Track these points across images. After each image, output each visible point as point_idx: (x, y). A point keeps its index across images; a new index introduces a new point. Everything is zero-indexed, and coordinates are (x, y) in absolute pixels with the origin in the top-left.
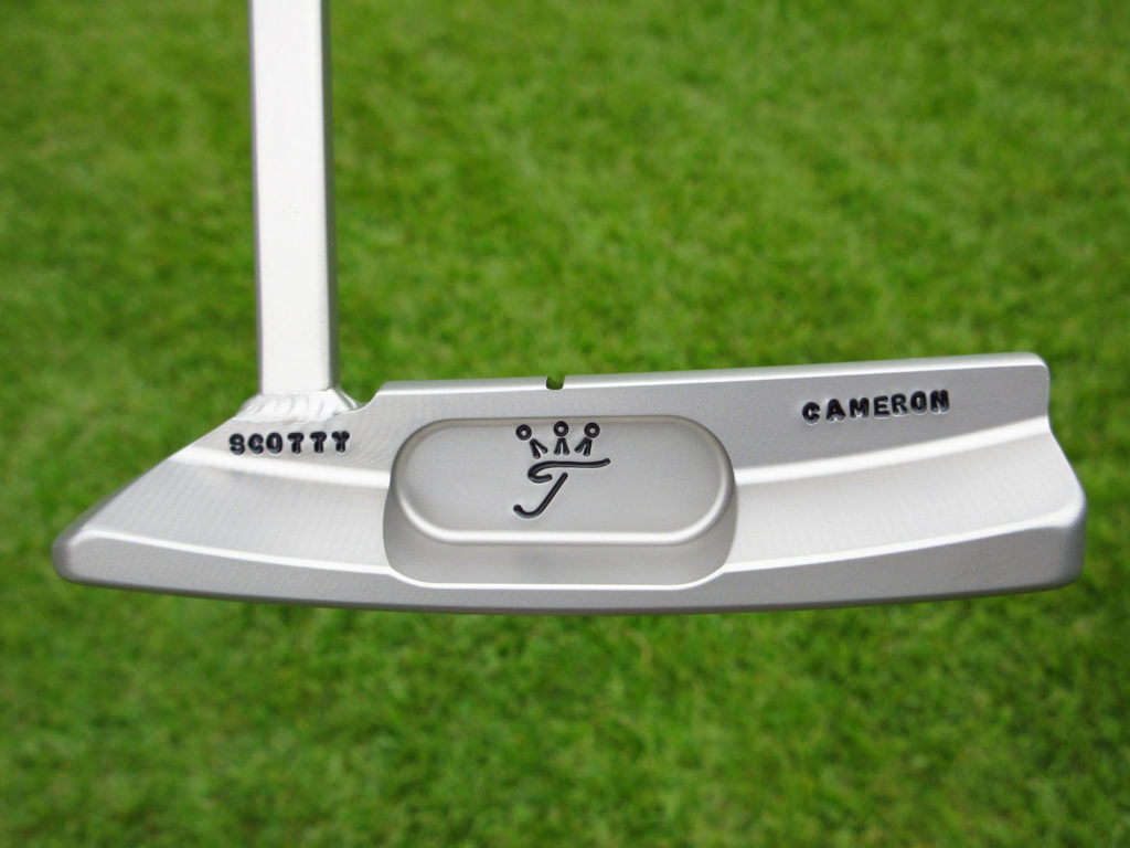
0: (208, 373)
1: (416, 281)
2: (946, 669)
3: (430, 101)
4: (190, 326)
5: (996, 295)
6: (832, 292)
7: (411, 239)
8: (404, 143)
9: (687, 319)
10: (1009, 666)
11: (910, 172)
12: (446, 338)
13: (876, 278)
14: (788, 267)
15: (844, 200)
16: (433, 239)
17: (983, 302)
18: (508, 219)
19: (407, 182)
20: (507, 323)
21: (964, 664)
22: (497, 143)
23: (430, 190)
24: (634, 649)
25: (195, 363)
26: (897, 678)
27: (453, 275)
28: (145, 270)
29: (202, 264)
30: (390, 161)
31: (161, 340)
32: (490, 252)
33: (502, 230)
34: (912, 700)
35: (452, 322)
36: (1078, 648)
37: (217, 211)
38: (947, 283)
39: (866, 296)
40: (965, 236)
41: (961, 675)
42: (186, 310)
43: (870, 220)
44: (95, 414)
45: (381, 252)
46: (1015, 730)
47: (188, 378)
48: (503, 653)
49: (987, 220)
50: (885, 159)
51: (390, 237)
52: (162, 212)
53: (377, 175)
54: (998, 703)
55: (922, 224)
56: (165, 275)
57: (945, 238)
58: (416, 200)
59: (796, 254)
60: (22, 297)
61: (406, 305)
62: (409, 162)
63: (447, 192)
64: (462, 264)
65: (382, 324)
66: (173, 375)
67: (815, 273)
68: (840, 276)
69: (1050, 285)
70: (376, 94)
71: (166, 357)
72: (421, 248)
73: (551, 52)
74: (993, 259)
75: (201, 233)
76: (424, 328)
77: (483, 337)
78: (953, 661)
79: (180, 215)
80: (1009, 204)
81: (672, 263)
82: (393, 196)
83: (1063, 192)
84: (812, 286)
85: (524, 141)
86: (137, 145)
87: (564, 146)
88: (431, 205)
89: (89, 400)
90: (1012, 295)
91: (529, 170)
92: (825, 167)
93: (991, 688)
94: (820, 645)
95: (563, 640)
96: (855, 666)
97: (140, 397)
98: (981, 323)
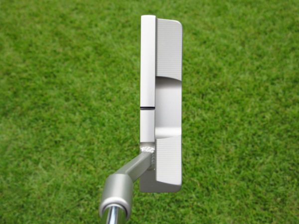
0: (41, 122)
1: (93, 84)
2: (277, 172)
3: (78, 28)
4: (29, 109)
5: (253, 64)
6: (211, 70)
7: (87, 72)
8: (75, 43)
11: (219, 32)
12: (109, 100)
13: (220, 64)
14: (196, 64)
15: (204, 42)
16: (93, 70)
17: (249, 66)
19: (81, 54)
20: (124, 93)
21: (281, 170)
22: (102, 39)
23: (88, 56)
26: (266, 177)
27: (104, 81)
28: (10, 93)
29: (26, 88)
30: (72, 48)
31: (22, 114)
32: (112, 72)
33: (113, 65)
34: (272, 183)
35: (109, 95)
37: (25, 71)
38: (239, 63)
39: (220, 69)
40: (240, 48)
41: (281, 172)
42: (27, 104)
43: (213, 47)
44: (9, 142)
45: (80, 76)
47: (34, 125)
49: (243, 44)
50: (211, 29)
52: (8, 73)
53: (70, 53)
54: (293, 178)
55: (228, 47)
56: (15, 94)
57: (234, 50)
58: (84, 59)
59: (197, 60)
61: (93, 92)
62: (79, 48)
64: (105, 77)
65: (89, 98)
66: (30, 125)
67: (204, 65)
68: (211, 65)
69: (265, 58)
70: (61, 28)
71: (25, 121)
72: (91, 74)
73: (109, 9)
74: (249, 54)
76: (101, 99)
78: (278, 169)
79: (13, 74)
80: (246, 38)
82: (77, 59)
83: (259, 33)
84: (204, 68)
85: (110, 37)
87: (122, 37)
88: (90, 60)
90: (257, 64)
93: (290, 175)
96: (253, 176)
97: (22, 134)
98: (251, 73)
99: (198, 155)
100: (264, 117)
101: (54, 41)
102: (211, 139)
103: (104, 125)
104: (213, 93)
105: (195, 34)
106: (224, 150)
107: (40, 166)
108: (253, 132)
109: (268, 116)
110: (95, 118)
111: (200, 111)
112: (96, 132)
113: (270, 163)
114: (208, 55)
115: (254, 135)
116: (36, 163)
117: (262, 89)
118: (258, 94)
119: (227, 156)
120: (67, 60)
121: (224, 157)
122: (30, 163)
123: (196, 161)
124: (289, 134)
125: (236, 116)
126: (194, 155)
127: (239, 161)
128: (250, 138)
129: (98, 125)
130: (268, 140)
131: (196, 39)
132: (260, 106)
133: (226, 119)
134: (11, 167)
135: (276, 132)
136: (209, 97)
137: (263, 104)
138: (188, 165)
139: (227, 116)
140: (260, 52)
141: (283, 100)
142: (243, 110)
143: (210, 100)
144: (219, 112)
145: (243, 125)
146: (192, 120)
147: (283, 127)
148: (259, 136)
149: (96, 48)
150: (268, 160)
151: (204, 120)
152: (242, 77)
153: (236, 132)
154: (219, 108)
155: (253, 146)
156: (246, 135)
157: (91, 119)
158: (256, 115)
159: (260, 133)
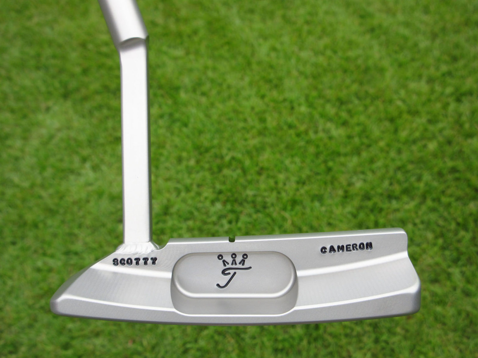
0: (105, 112)
1: (191, 70)
2: (415, 225)
4: (97, 92)
5: (437, 69)
6: (367, 70)
7: (188, 53)
8: (184, 13)
9: (305, 83)
10: (441, 222)
11: (400, 17)
12: (203, 94)
13: (386, 63)
14: (348, 59)
15: (372, 30)
16: (197, 53)
17: (432, 71)
18: (228, 43)
19: (186, 29)
20: (229, 87)
21: (422, 222)
22: (223, 11)
23: (195, 32)
24: (284, 219)
25: (100, 107)
27: (206, 68)
28: (78, 70)
29: (101, 66)
30: (178, 20)
31: (85, 99)
32: (221, 57)
33: (226, 48)
35: (206, 88)
36: (471, 214)
37: (107, 44)
38: (416, 64)
39: (381, 71)
40: (424, 43)
41: (421, 226)
42: (95, 86)
43: (383, 38)
44: (59, 130)
45: (176, 59)
46: (443, 248)
47: (97, 114)
48: (230, 222)
49: (434, 36)
50: (390, 12)
51: (179, 52)
52: (83, 45)
53: (173, 26)
54: (436, 238)
55: (406, 39)
56: (85, 71)
57: (416, 45)
58: (189, 36)
59: (351, 54)
60: (27, 83)
61: (187, 80)
62: (186, 21)
63: (202, 33)
64: (210, 63)
65: (177, 89)
66: (91, 113)
67: (360, 62)
68: (370, 63)
69: (461, 63)
71: (88, 105)
72: (192, 57)
74: (436, 53)
75: (100, 53)
76: (194, 90)
77: (219, 93)
78: (417, 221)
79: (90, 46)
80: (444, 30)
81: (299, 59)
82: (180, 35)
83: (467, 23)
84: (358, 67)
85: (235, 10)
86: (72, 18)
87: (252, 11)
88: (196, 39)
89: (56, 124)
90: (444, 68)
91: (237, 22)
92: (363, 16)
93: (434, 231)
94: (362, 215)
95: (255, 216)
97: (77, 122)
98: (431, 81)
99: (304, 183)
100: (425, 146)
101: (156, 8)
102: (330, 164)
103: (186, 125)
104: (356, 102)
105: (362, 17)
106: (344, 183)
107: (88, 165)
108: (399, 163)
109: (432, 146)
110: (177, 115)
111: (329, 125)
112: (172, 133)
113: (409, 211)
114: (371, 48)
115: (399, 168)
116: (84, 160)
117: (438, 105)
118: (428, 113)
119: (346, 192)
120: (165, 35)
121: (341, 192)
122: (76, 159)
123: (297, 190)
124: (457, 175)
125: (381, 139)
126: (298, 183)
127: (362, 200)
128: (391, 173)
129: (178, 124)
130: (419, 179)
131: (361, 24)
132: (426, 130)
133: (365, 141)
134: (52, 160)
135: (436, 170)
136: (350, 106)
137: (431, 128)
138: (283, 194)
139: (367, 137)
140: (456, 52)
141: (467, 126)
142: (396, 131)
143: (349, 112)
144: (357, 129)
145: (388, 152)
146: (312, 135)
147: (450, 164)
148: (407, 172)
149: (210, 23)
150: (407, 207)
151: (331, 138)
152: (413, 85)
153: (372, 161)
154: (358, 124)
155: (391, 184)
156: (386, 166)
157: (171, 115)
158: (414, 142)
159: (410, 167)
